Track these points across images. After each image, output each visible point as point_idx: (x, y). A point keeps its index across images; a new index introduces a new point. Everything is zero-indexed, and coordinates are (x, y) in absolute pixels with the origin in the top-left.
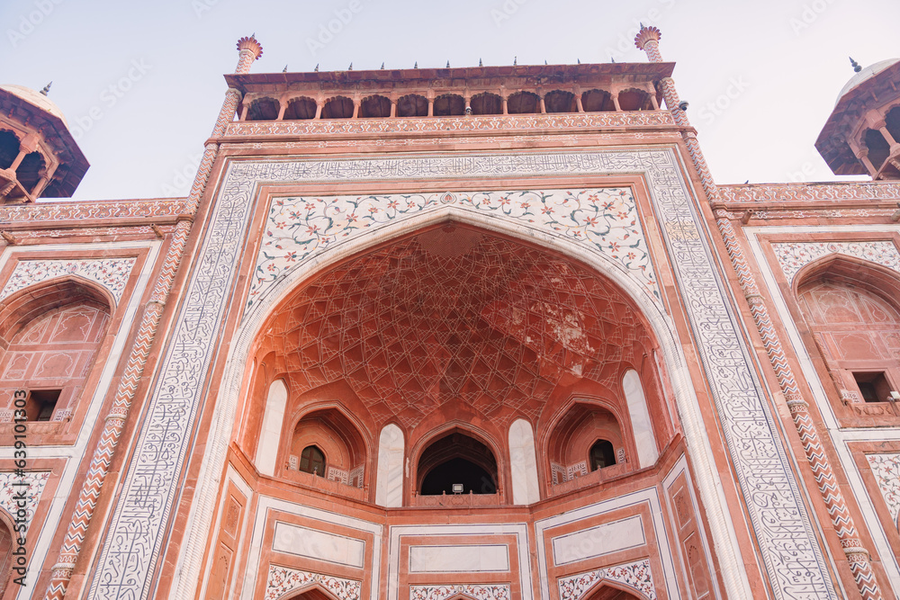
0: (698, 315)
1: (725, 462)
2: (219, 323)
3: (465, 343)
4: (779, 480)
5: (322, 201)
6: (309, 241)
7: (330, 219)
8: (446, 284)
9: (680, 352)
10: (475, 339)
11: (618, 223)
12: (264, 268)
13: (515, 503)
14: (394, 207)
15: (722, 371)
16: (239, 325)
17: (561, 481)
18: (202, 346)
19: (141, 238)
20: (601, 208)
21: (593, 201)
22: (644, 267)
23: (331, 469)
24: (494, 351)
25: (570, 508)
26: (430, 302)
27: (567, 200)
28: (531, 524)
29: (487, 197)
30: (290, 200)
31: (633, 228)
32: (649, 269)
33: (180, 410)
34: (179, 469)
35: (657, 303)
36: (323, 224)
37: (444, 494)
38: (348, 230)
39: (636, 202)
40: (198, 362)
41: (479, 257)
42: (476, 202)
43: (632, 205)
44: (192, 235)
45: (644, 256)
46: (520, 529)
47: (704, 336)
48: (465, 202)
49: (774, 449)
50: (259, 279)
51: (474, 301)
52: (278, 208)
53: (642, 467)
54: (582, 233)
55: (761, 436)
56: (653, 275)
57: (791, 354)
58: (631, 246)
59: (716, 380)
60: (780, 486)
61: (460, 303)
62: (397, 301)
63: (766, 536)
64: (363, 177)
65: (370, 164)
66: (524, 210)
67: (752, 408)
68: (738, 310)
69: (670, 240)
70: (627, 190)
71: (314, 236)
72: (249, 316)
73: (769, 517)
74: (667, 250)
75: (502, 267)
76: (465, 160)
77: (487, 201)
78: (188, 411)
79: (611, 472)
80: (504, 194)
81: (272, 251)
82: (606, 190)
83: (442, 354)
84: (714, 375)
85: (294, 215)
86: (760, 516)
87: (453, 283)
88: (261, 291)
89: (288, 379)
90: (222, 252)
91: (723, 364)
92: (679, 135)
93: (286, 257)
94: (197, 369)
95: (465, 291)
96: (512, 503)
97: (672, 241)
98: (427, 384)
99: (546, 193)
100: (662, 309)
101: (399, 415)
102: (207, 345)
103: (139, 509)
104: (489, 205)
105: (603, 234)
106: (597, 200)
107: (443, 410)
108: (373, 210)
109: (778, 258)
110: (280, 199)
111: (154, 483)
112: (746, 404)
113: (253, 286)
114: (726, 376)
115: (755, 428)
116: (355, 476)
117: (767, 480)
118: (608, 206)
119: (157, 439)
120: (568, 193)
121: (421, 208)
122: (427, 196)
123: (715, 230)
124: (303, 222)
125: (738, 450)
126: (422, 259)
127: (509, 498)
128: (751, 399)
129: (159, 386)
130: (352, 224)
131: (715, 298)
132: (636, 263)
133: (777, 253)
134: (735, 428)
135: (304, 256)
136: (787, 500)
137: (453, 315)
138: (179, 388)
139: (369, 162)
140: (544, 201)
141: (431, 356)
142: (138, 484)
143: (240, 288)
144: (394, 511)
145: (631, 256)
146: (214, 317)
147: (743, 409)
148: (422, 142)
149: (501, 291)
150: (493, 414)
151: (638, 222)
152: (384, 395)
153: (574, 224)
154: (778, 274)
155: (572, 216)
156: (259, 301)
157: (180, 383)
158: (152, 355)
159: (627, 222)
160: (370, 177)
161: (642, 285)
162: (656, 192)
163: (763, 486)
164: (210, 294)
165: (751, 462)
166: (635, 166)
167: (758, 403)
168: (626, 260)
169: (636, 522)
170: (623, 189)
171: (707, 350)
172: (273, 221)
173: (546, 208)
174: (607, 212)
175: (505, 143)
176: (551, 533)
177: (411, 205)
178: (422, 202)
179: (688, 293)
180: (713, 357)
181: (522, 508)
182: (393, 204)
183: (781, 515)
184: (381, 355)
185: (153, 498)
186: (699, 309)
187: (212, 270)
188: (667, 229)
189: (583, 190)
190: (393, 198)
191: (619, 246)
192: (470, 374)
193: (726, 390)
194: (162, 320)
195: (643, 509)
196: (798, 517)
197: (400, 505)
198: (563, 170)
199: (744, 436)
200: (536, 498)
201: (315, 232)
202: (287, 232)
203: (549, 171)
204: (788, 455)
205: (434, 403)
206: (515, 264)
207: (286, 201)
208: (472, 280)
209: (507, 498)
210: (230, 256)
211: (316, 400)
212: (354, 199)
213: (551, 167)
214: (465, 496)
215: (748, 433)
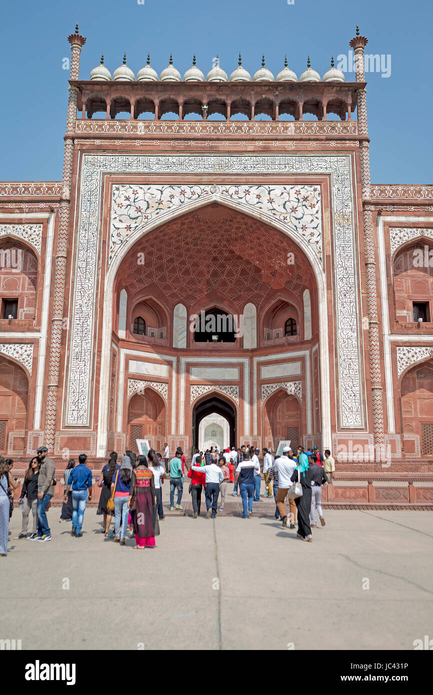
0: (339, 273)
1: (333, 349)
2: (96, 269)
3: (221, 261)
4: (354, 357)
5: (141, 188)
6: (138, 217)
7: (148, 202)
8: (212, 232)
9: (326, 294)
10: (227, 259)
11: (308, 211)
12: (115, 235)
13: (244, 348)
14: (184, 195)
15: (343, 305)
16: (107, 271)
17: (268, 339)
18: (91, 282)
19: (42, 210)
20: (301, 200)
21: (298, 195)
22: (317, 242)
23: (149, 328)
24: (238, 266)
25: (271, 353)
26: (203, 240)
27: (282, 193)
28: (251, 358)
29: (237, 189)
30: (123, 186)
31: (316, 215)
32: (320, 244)
33: (87, 317)
34: (93, 344)
35: (320, 265)
36: (144, 206)
37: (208, 342)
38: (158, 211)
39: (322, 197)
40: (90, 292)
41: (231, 221)
42: (230, 193)
43: (319, 198)
44: (71, 210)
45: (319, 235)
46: (246, 361)
47: (340, 285)
48: (224, 192)
49: (356, 344)
50: (113, 242)
51: (228, 241)
52: (116, 192)
53: (305, 339)
54: (288, 218)
55: (352, 338)
56: (321, 247)
57: (379, 296)
58: (313, 228)
59: (339, 309)
60: (353, 360)
61: (219, 241)
62: (184, 240)
63: (342, 380)
64: (165, 171)
65: (168, 160)
66: (257, 200)
67: (352, 324)
68: (360, 271)
69: (335, 225)
70: (318, 187)
71: (140, 214)
72: (111, 265)
73: (345, 373)
74: (332, 232)
75: (244, 226)
76: (226, 159)
77: (237, 192)
78: (91, 317)
79: (292, 339)
80: (246, 187)
81: (118, 225)
82: (306, 187)
83: (208, 266)
84: (339, 306)
85: (127, 199)
86: (342, 372)
87: (216, 231)
88: (115, 250)
89: (127, 288)
90: (90, 224)
91: (344, 301)
92: (357, 144)
93: (126, 228)
94: (91, 295)
95: (222, 236)
96: (243, 348)
97: (336, 226)
98: (200, 282)
99: (272, 187)
100: (321, 269)
101: (184, 299)
102: (93, 282)
103: (79, 362)
104: (238, 195)
105: (299, 219)
106: (300, 194)
107: (208, 296)
108: (172, 196)
109: (391, 237)
110: (117, 186)
111: (83, 351)
112: (350, 322)
113: (110, 247)
114: (344, 308)
115: (350, 333)
116: (162, 331)
117: (349, 357)
118: (305, 199)
119: (79, 330)
120: (284, 188)
121: (199, 196)
122: (202, 187)
123: (361, 219)
124: (132, 204)
125: (340, 344)
126: (199, 221)
127: (242, 345)
128: (353, 319)
129: (74, 304)
130: (161, 206)
131: (350, 264)
132: (315, 239)
133: (391, 235)
134: (342, 333)
135: (135, 228)
136: (356, 366)
137: (215, 247)
138: (84, 305)
139: (167, 157)
140: (269, 194)
141: (202, 267)
142: (76, 351)
143: (104, 248)
144: (182, 350)
145: (312, 234)
146: (93, 266)
147: (348, 324)
148: (200, 144)
149: (242, 238)
150: (235, 299)
151: (320, 211)
152: (175, 288)
153: (284, 211)
154: (387, 248)
155: (284, 204)
156: (115, 257)
157: (84, 302)
158: (67, 287)
159: (315, 210)
160: (168, 170)
161: (314, 254)
162: (334, 189)
163: (346, 360)
164: (88, 251)
165: (344, 349)
166: (326, 168)
167: (355, 322)
168: (309, 237)
169: (298, 364)
170: (316, 186)
171: (338, 293)
172: (115, 202)
173: (270, 198)
174: (305, 203)
175: (251, 146)
176: (260, 364)
177: (193, 193)
178: (199, 191)
179: (337, 260)
180: (341, 297)
181: (247, 350)
182: (183, 193)
183: (351, 372)
184: (174, 268)
185: (83, 358)
186: (340, 269)
187: (87, 235)
188: (335, 217)
189: (293, 186)
190: (183, 187)
191: (307, 228)
192: (224, 277)
193: (342, 315)
194: (68, 266)
195: (302, 359)
196: (357, 373)
197: (185, 347)
198: (283, 170)
199: (344, 337)
200: (255, 346)
201: (140, 211)
202: (123, 211)
203: (275, 171)
204: (361, 347)
205: (203, 292)
206: (252, 227)
207: (120, 186)
208: (226, 231)
209: (240, 345)
210: (94, 227)
211: (141, 296)
212: (160, 187)
213: (277, 167)
214: (219, 343)
215: (347, 336)
